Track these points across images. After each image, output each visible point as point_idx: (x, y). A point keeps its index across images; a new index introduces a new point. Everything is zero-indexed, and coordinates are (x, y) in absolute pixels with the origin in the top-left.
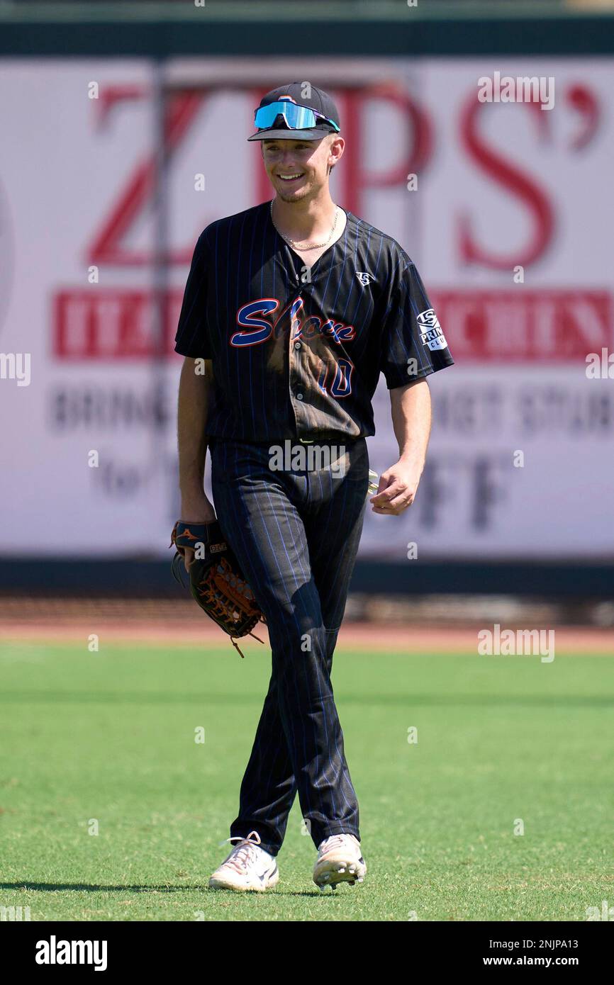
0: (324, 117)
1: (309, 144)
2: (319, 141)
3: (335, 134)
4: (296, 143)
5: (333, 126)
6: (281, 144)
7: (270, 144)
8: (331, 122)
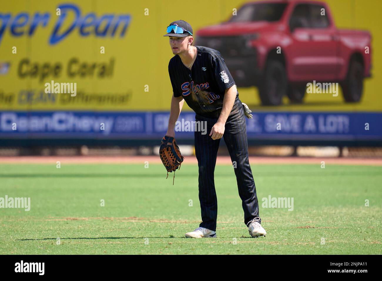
0: (186, 31)
1: (181, 38)
2: (185, 37)
3: (191, 36)
4: (177, 38)
5: (190, 33)
6: (174, 38)
7: (170, 37)
8: (189, 32)
